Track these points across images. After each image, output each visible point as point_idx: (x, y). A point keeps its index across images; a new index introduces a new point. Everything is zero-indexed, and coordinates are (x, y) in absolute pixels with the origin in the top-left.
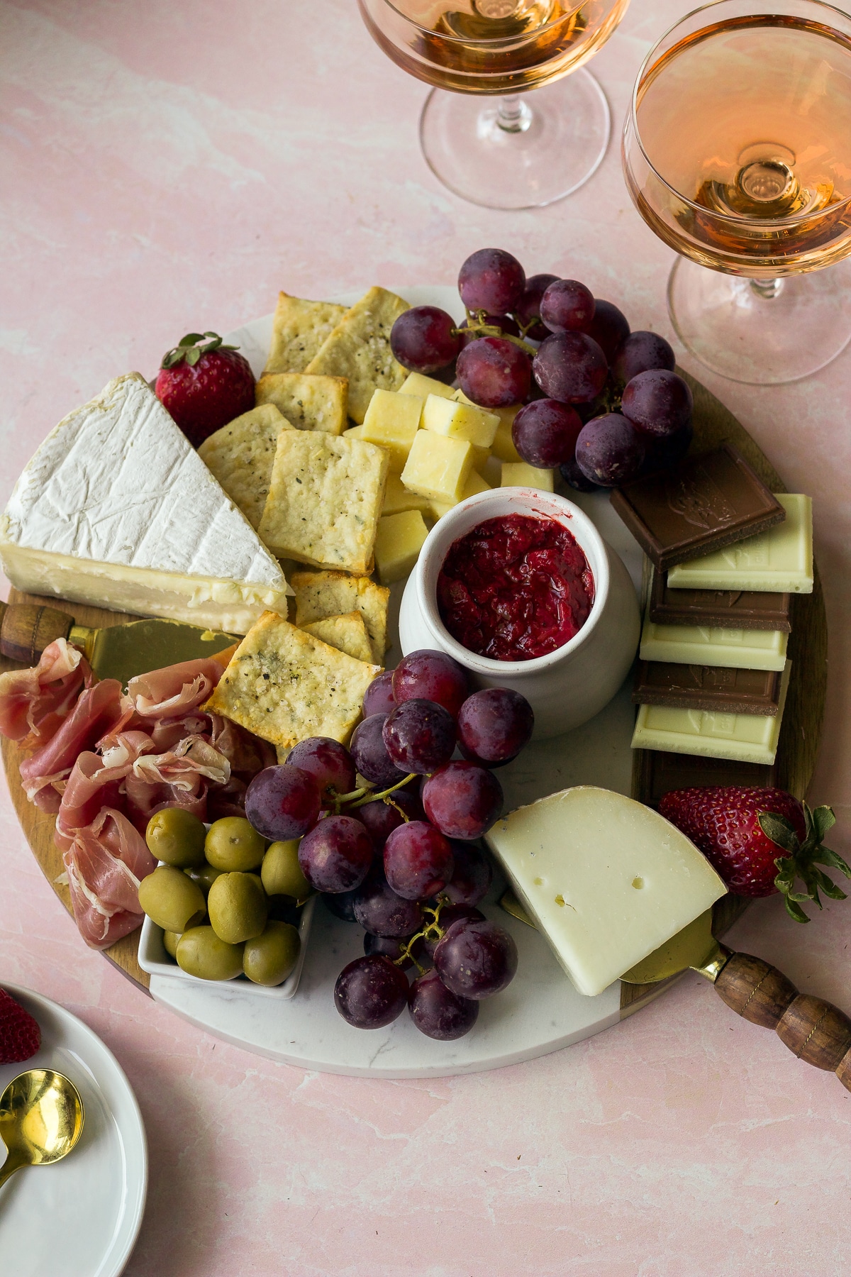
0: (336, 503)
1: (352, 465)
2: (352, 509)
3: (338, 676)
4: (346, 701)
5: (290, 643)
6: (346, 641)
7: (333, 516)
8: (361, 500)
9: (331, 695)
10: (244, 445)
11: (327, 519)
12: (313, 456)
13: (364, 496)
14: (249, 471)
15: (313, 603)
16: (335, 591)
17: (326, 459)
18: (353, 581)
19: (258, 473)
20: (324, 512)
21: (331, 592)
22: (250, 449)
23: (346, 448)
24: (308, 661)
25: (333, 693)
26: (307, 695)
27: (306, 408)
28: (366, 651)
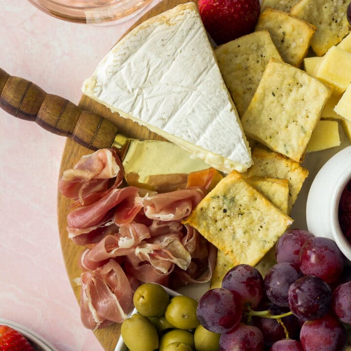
0: (292, 114)
1: (308, 94)
2: (301, 121)
3: (266, 220)
4: (267, 236)
5: (244, 194)
6: (276, 196)
7: (288, 122)
8: (308, 117)
9: (259, 230)
10: (245, 56)
11: (285, 123)
12: (286, 82)
13: (310, 115)
14: (245, 73)
15: (262, 168)
16: (277, 165)
17: (293, 85)
18: (289, 163)
19: (250, 76)
20: (284, 117)
21: (275, 164)
22: (248, 59)
23: (307, 82)
24: (251, 206)
25: (260, 229)
26: (245, 226)
27: (287, 37)
28: (285, 206)
